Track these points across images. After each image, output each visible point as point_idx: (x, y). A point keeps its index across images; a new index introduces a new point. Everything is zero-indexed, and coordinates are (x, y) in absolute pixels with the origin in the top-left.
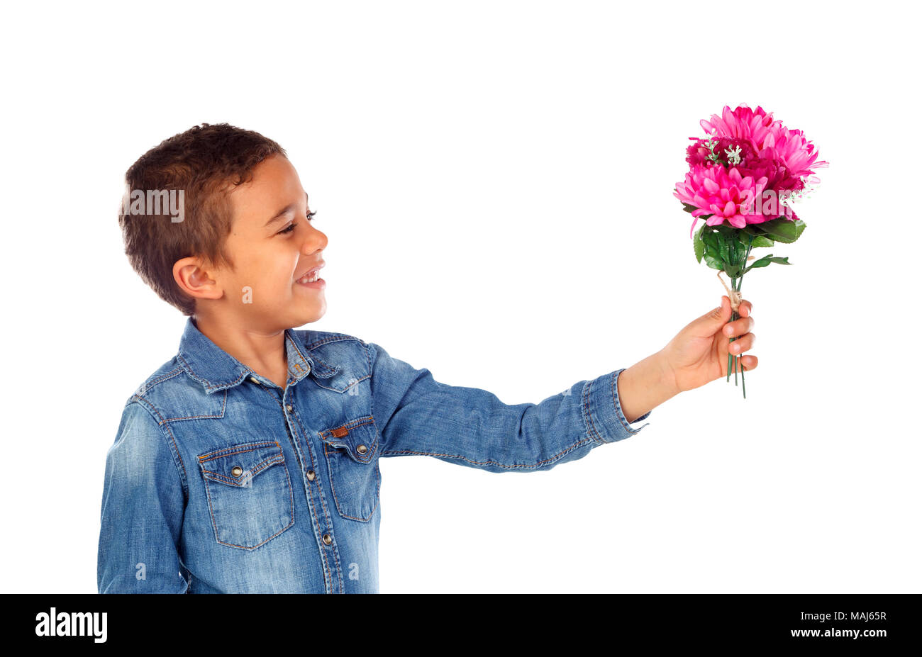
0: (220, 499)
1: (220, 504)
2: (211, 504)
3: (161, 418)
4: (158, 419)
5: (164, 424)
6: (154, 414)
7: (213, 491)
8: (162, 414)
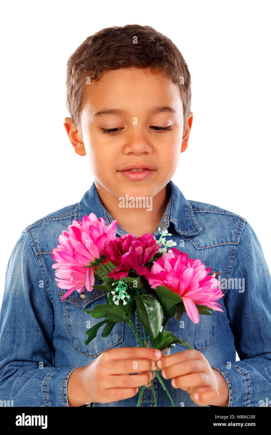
0: (71, 317)
1: (71, 320)
2: (65, 320)
3: (37, 250)
4: (35, 250)
5: (38, 255)
6: (33, 246)
7: (68, 310)
8: (38, 247)
